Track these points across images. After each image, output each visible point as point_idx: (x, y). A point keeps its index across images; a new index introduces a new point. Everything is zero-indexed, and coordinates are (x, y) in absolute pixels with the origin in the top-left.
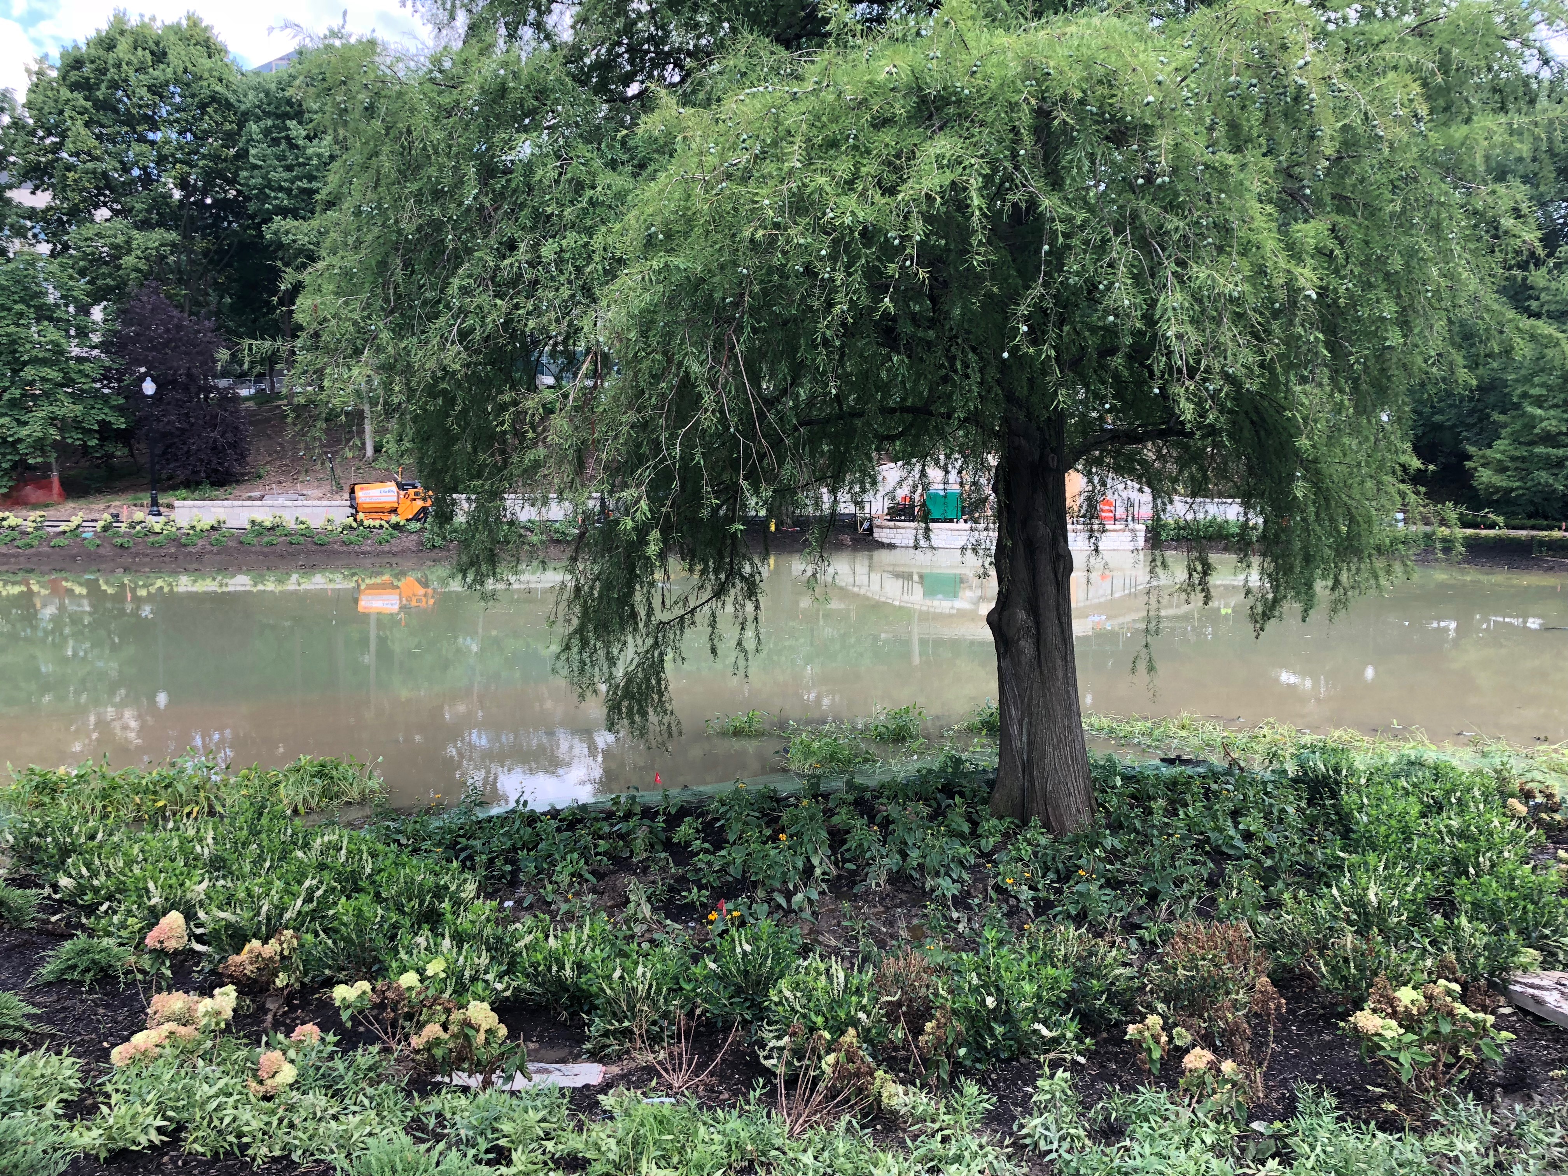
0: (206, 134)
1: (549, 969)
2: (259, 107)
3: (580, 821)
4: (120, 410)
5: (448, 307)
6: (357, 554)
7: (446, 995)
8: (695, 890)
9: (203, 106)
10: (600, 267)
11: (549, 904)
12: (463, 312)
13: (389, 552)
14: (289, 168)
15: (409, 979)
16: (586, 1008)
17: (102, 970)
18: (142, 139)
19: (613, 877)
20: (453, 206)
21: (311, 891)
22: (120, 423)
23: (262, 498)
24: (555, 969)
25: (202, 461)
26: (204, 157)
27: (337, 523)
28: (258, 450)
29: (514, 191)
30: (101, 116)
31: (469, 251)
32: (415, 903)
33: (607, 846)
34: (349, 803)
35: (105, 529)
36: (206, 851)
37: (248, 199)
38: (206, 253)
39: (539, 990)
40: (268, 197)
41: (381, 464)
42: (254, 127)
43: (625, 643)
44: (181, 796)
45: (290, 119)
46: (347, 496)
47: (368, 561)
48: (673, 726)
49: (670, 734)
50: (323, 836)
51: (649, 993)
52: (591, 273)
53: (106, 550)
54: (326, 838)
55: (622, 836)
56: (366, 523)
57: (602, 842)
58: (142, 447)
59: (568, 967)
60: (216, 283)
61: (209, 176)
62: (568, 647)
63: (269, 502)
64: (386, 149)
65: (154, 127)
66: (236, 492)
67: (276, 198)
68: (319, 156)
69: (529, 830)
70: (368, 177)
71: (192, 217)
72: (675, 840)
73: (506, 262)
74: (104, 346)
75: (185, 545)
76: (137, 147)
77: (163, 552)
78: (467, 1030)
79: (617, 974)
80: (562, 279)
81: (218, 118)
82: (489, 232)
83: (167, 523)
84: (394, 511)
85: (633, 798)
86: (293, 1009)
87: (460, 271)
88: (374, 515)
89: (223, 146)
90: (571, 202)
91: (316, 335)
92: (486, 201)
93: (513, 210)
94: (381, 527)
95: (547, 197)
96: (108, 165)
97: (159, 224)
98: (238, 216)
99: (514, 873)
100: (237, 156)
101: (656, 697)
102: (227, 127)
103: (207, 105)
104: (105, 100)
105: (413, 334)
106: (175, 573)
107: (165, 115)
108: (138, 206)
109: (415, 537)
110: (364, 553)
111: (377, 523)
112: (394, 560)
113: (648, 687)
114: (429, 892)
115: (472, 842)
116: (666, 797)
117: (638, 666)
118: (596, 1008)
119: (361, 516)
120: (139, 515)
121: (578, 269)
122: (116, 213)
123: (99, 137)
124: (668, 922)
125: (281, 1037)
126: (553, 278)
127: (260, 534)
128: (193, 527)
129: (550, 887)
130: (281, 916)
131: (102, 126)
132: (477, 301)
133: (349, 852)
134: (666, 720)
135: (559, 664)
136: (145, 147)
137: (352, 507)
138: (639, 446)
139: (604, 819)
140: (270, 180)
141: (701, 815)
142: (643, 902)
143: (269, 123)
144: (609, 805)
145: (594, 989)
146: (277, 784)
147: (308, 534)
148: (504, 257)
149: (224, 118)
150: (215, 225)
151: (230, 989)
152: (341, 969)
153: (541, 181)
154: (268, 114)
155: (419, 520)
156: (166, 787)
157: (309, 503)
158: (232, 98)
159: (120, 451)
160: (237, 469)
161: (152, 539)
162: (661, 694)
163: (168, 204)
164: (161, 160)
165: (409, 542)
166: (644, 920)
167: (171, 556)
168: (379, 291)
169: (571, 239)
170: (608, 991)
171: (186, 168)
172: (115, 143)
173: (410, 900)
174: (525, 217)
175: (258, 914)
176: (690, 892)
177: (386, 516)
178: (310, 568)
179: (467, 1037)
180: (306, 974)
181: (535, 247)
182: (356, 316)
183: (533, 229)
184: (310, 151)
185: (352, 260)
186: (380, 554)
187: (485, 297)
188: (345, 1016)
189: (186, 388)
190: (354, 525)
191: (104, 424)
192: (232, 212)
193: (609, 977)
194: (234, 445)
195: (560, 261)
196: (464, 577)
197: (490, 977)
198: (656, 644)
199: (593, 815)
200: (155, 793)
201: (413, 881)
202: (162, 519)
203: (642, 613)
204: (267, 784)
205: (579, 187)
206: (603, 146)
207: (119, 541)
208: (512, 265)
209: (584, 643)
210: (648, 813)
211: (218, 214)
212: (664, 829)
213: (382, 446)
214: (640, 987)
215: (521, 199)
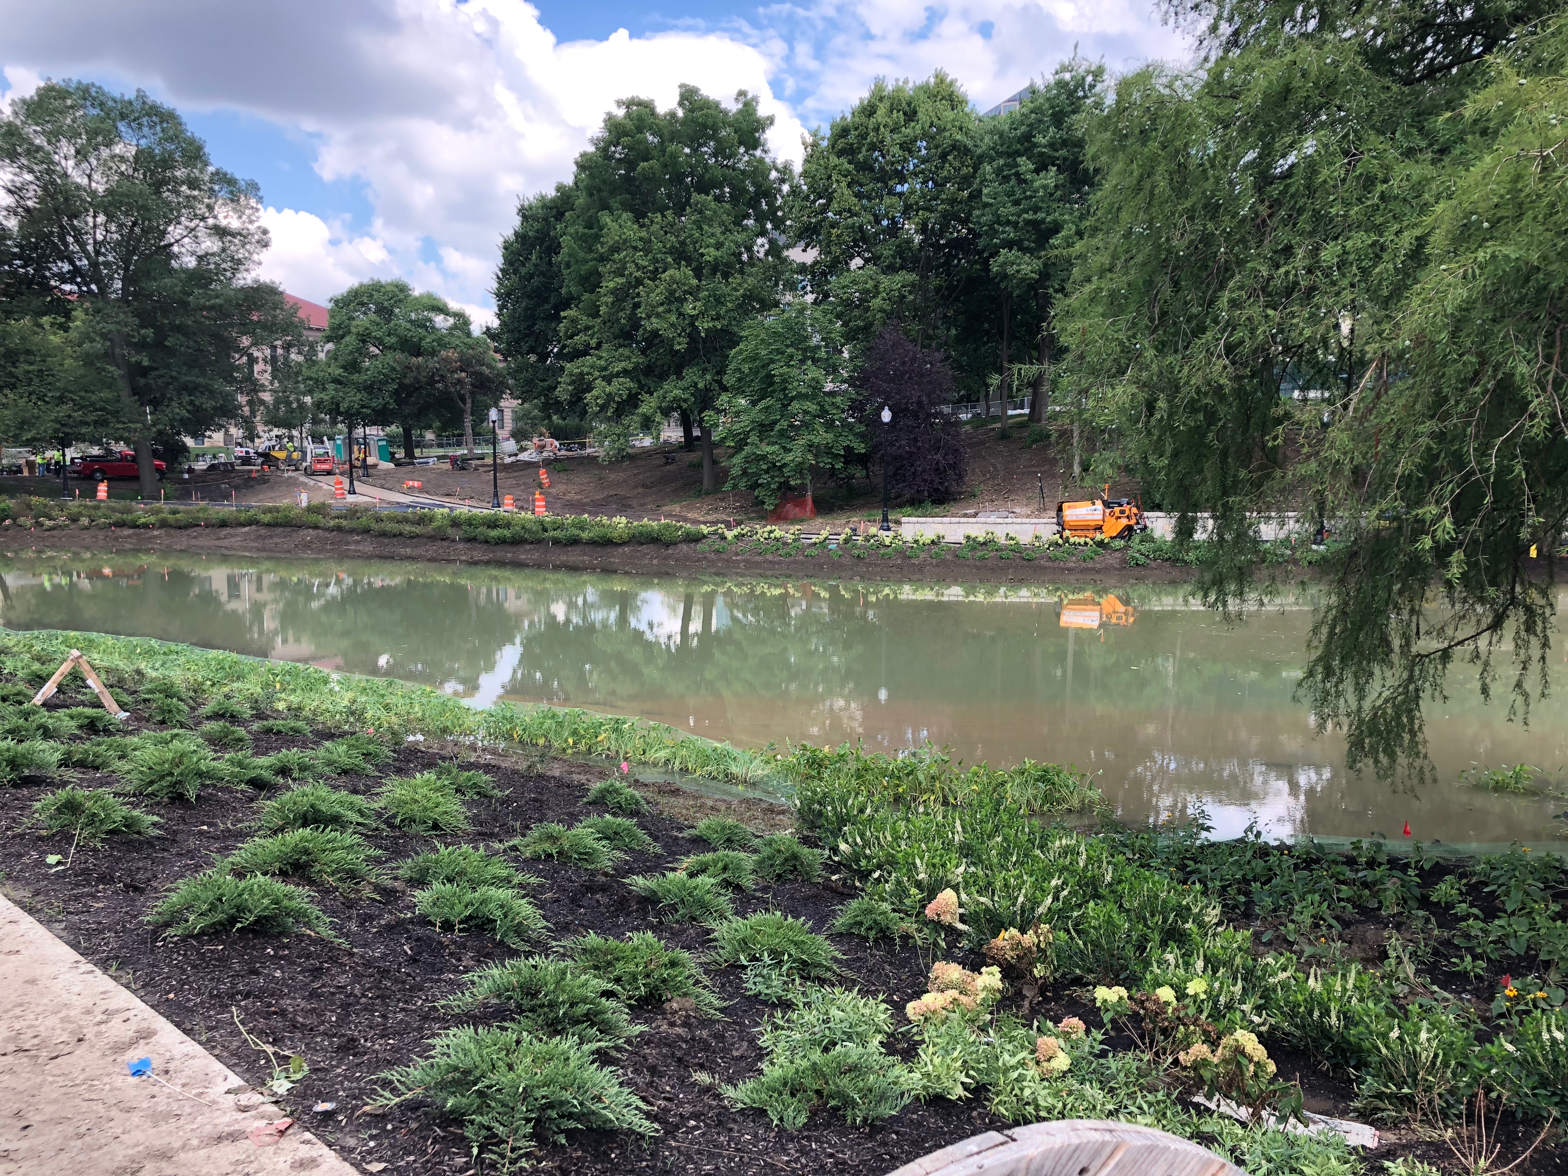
0: (947, 180)
1: (1310, 1013)
2: (993, 149)
3: (1317, 861)
4: (862, 436)
5: (1216, 321)
6: (1063, 570)
7: (1203, 1017)
8: (1469, 958)
9: (944, 157)
10: (1391, 266)
11: (1291, 944)
12: (1232, 325)
13: (1093, 569)
14: (1017, 203)
15: (1166, 994)
16: (1352, 1063)
17: (881, 930)
18: (891, 192)
19: (1360, 927)
20: (1227, 218)
21: (1058, 890)
22: (860, 448)
23: (975, 515)
24: (1316, 1014)
25: (925, 481)
26: (943, 201)
27: (1044, 539)
28: (973, 471)
29: (1292, 196)
30: (861, 177)
31: (1240, 263)
32: (1159, 919)
33: (1351, 893)
34: (1070, 811)
35: (846, 541)
36: (956, 838)
37: (978, 236)
38: (938, 290)
39: (1298, 1033)
40: (996, 232)
41: (1088, 482)
42: (988, 168)
43: (1371, 674)
44: (920, 783)
45: (1020, 155)
46: (1053, 514)
47: (1072, 578)
48: (1426, 771)
49: (1422, 781)
50: (1061, 839)
51: (1433, 1063)
52: (1381, 273)
53: (846, 560)
54: (1064, 842)
55: (1365, 885)
56: (1072, 540)
57: (1343, 887)
58: (877, 469)
59: (1333, 1014)
60: (945, 316)
61: (946, 218)
62: (1311, 674)
63: (983, 520)
64: (1161, 169)
65: (903, 180)
66: (953, 510)
67: (1004, 232)
68: (1045, 187)
69: (1261, 863)
70: (1141, 199)
71: (928, 258)
72: (1434, 899)
73: (1282, 270)
74: (850, 381)
75: (910, 558)
76: (887, 200)
77: (891, 563)
78: (1239, 1058)
79: (1395, 1034)
80: (1345, 282)
81: (957, 164)
82: (1262, 241)
83: (895, 537)
84: (1099, 528)
85: (1379, 846)
86: (1047, 1000)
87: (1231, 284)
88: (1079, 533)
89: (959, 189)
90: (1359, 200)
91: (1082, 357)
92: (1264, 210)
93: (1290, 216)
94: (1086, 544)
95: (1332, 198)
96: (865, 218)
97: (902, 268)
98: (967, 253)
99: (1249, 904)
100: (971, 197)
101: (1406, 737)
102: (964, 171)
103: (948, 153)
104: (865, 162)
105: (1176, 351)
106: (900, 582)
107: (911, 167)
108: (886, 253)
109: (1118, 555)
110: (1069, 569)
111: (1082, 541)
112: (1097, 577)
113: (1400, 725)
114: (1172, 910)
115: (1203, 867)
116: (1418, 849)
117: (1386, 701)
118: (1367, 1065)
119: (1067, 533)
120: (873, 530)
121: (1364, 271)
122: (867, 261)
123: (859, 196)
124: (1435, 988)
125: (1050, 1024)
126: (1334, 283)
127: (973, 549)
128: (916, 542)
129: (1291, 926)
130: (1033, 909)
131: (861, 185)
132: (1247, 312)
133: (1089, 858)
134: (1418, 763)
135: (1301, 692)
136: (895, 199)
137: (1058, 524)
138: (1436, 457)
139: (1343, 863)
140: (999, 216)
141: (1462, 876)
142: (1406, 959)
143: (1002, 162)
144: (1347, 848)
145: (1366, 1045)
146: (1003, 784)
147: (1017, 549)
148: (1278, 267)
149: (962, 163)
150: (947, 264)
151: (995, 969)
152: (1091, 971)
153: (1325, 181)
154: (1000, 154)
155: (1123, 538)
156: (908, 775)
157: (1019, 520)
158: (970, 144)
159: (859, 473)
160: (954, 488)
161: (883, 551)
162: (1413, 733)
163: (910, 249)
164: (907, 211)
165: (1113, 559)
166: (1405, 982)
167: (897, 566)
168: (1144, 310)
169: (1359, 240)
170: (1384, 1051)
171: (927, 214)
172: (870, 199)
173: (1153, 916)
174: (1304, 222)
175: (1014, 905)
176: (1462, 959)
177: (1090, 534)
178: (1018, 582)
179: (1239, 1064)
180: (1056, 970)
181: (1315, 251)
182: (1121, 336)
183: (1312, 234)
184: (1037, 184)
185: (1118, 282)
186: (1085, 571)
187: (1256, 308)
188: (1106, 1018)
189: (916, 416)
190: (1060, 541)
191: (848, 449)
192: (962, 250)
193: (1384, 1036)
194: (953, 466)
195: (1342, 265)
196: (1206, 596)
197: (1246, 1007)
198: (1411, 679)
199: (1331, 857)
200: (899, 778)
201: (1157, 897)
202: (891, 534)
203: (1396, 643)
204: (994, 783)
205: (1369, 182)
206: (1398, 135)
207: (856, 552)
208: (1287, 273)
209: (1329, 672)
210: (1396, 864)
211: (950, 252)
212: (1418, 885)
213: (1089, 466)
214: (1424, 1055)
215: (1301, 203)
